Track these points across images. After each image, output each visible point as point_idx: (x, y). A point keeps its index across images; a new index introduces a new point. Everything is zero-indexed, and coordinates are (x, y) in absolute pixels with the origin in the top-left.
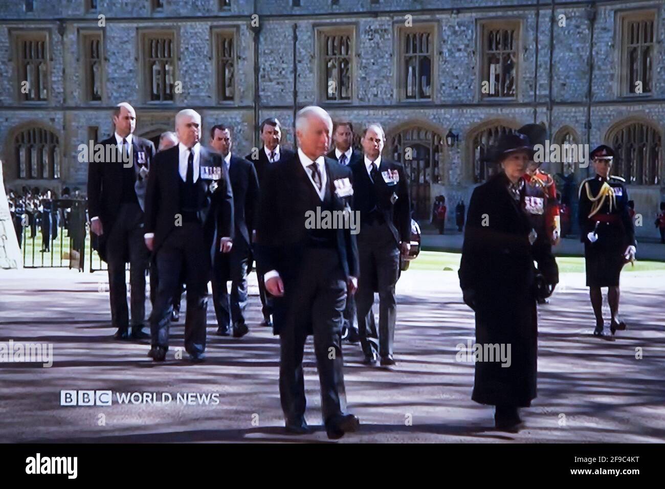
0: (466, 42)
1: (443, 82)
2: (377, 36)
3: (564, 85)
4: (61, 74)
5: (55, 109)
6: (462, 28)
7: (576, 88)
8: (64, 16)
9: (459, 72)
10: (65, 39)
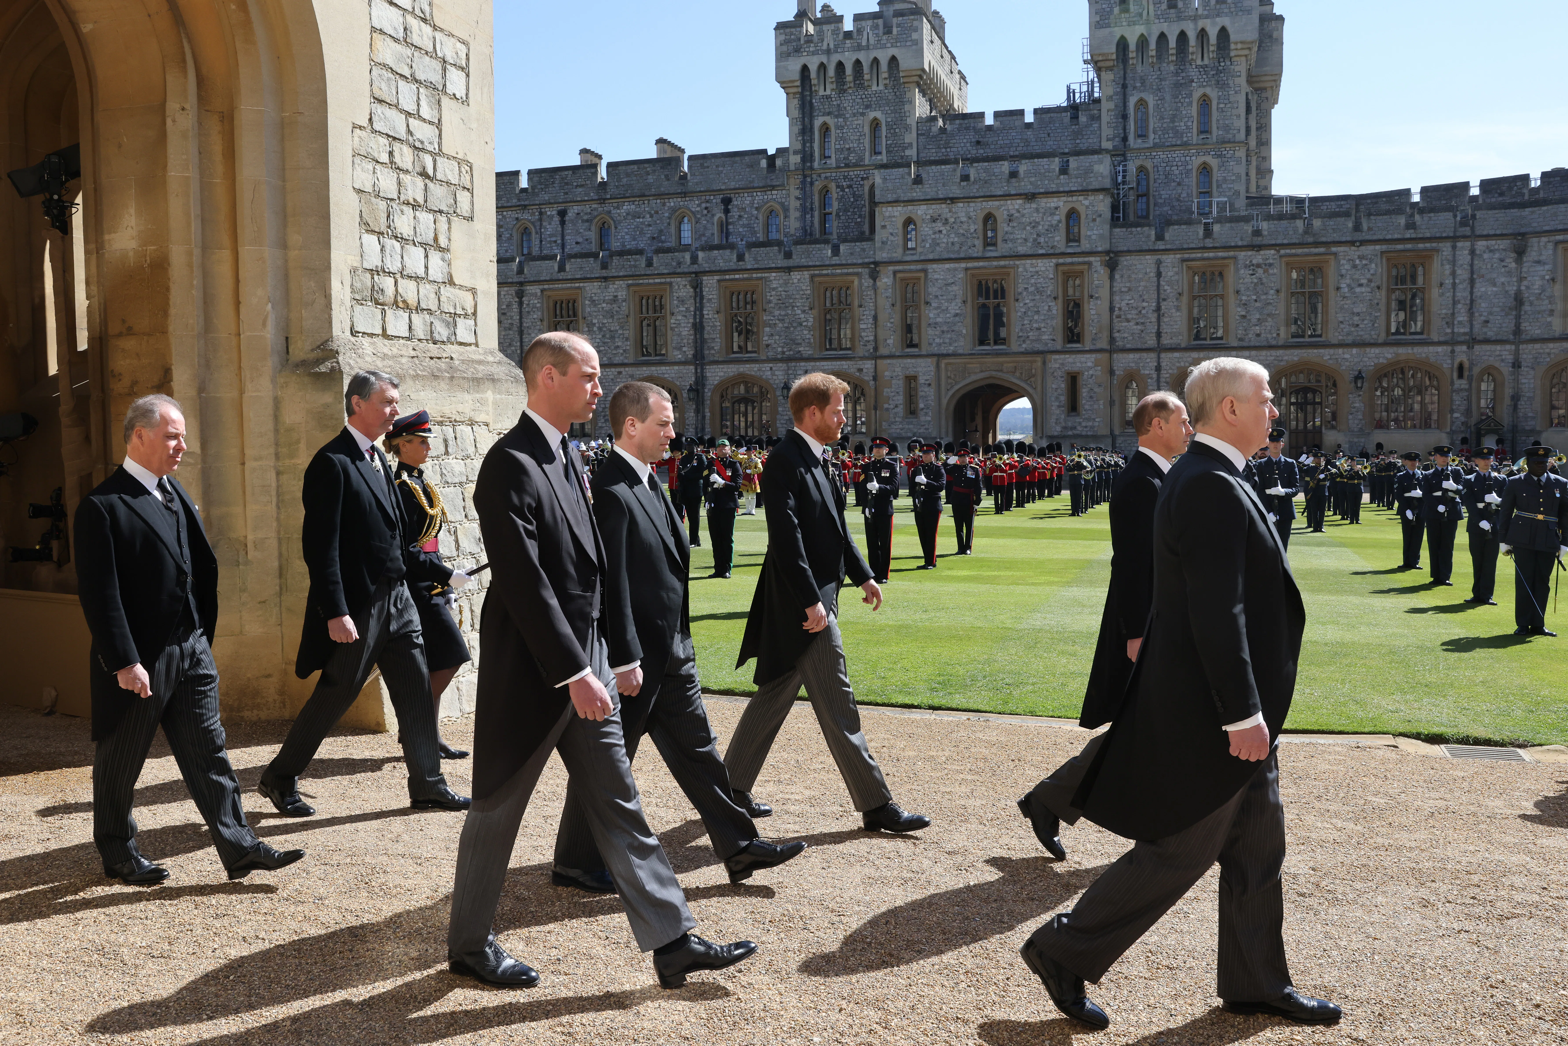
0: (1368, 276)
1: (1341, 319)
2: (1260, 271)
3: (1487, 322)
4: (871, 321)
5: (863, 358)
6: (1364, 262)
7: (1502, 325)
8: (878, 258)
9: (1360, 308)
10: (878, 283)
